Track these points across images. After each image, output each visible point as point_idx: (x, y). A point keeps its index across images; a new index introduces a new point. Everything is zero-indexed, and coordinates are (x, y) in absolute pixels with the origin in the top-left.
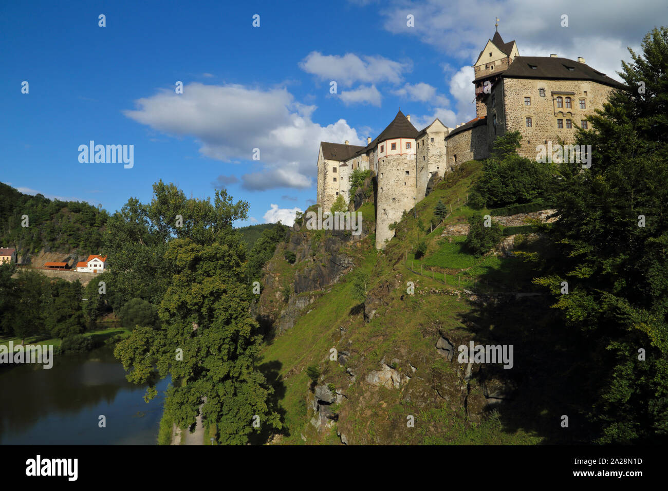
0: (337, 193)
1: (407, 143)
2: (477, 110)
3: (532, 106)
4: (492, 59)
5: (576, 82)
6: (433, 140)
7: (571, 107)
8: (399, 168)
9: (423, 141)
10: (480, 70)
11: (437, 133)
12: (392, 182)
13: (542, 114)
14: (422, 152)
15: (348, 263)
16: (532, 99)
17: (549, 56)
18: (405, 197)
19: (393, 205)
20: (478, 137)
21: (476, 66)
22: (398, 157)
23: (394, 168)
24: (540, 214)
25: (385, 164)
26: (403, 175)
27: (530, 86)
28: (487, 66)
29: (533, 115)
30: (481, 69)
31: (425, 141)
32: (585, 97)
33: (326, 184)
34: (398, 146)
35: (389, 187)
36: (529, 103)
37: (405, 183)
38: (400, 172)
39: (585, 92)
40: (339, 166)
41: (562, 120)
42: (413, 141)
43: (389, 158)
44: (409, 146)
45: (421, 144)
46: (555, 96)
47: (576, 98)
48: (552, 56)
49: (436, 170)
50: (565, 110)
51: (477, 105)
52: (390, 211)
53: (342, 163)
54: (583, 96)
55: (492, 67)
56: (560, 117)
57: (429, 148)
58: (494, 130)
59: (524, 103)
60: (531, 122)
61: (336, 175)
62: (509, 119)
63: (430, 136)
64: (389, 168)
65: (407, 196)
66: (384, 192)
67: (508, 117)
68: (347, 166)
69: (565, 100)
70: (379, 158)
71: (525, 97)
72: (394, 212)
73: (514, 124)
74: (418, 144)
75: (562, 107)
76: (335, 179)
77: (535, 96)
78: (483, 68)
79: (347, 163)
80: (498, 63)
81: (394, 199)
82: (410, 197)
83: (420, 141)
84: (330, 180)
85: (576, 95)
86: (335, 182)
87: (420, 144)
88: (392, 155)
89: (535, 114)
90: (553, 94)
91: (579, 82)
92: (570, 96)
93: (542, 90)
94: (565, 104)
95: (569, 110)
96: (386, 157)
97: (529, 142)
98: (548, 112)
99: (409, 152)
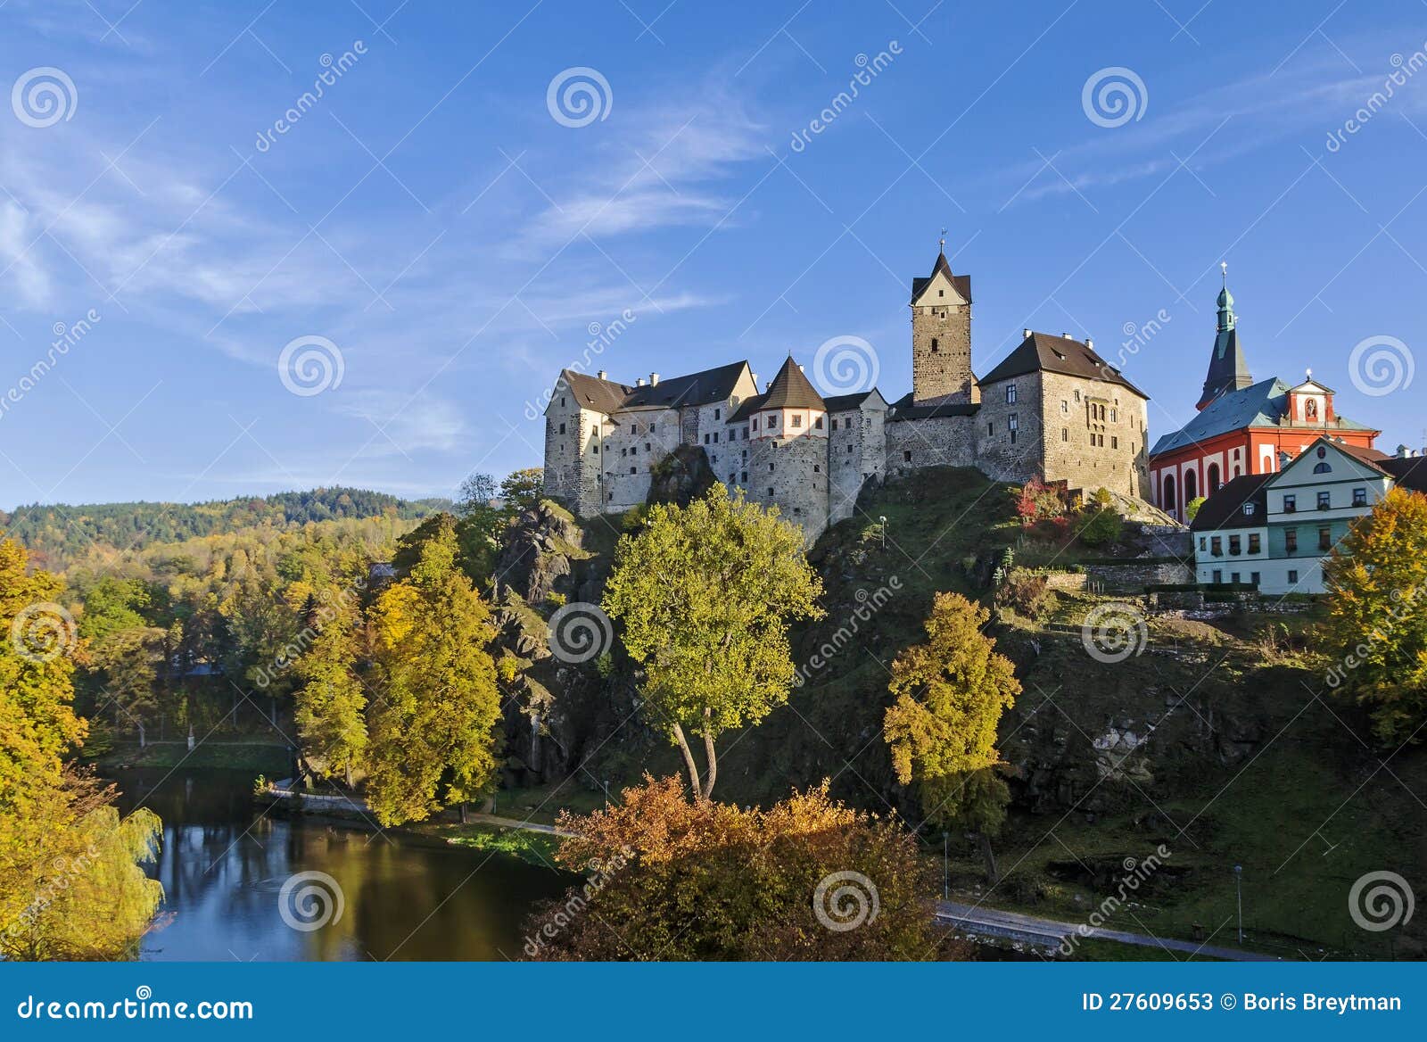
0: (599, 478)
1: (816, 418)
3: (1068, 413)
5: (1108, 385)
6: (869, 421)
7: (1103, 419)
8: (804, 459)
9: (848, 422)
10: (922, 313)
11: (876, 411)
12: (793, 481)
13: (1076, 425)
14: (844, 438)
16: (1069, 404)
17: (1062, 335)
18: (814, 508)
22: (804, 440)
26: (810, 472)
27: (1066, 385)
29: (1069, 427)
30: (925, 313)
31: (853, 422)
32: (1117, 406)
33: (580, 459)
34: (803, 422)
35: (787, 488)
36: (1065, 410)
37: (814, 485)
38: (806, 466)
39: (1116, 400)
40: (603, 424)
41: (1094, 435)
42: (823, 416)
43: (789, 440)
44: (819, 422)
45: (841, 423)
46: (1091, 403)
47: (1109, 407)
48: (1066, 337)
49: (871, 471)
50: (1099, 422)
53: (607, 418)
54: (1114, 405)
56: (1094, 431)
57: (864, 435)
58: (1009, 435)
59: (1061, 409)
60: (1066, 435)
61: (597, 441)
62: (1047, 429)
63: (866, 415)
64: (786, 456)
65: (817, 506)
69: (1099, 409)
71: (1062, 401)
73: (1052, 436)
74: (835, 422)
75: (1094, 417)
77: (1071, 401)
78: (927, 311)
80: (953, 310)
81: (797, 510)
82: (821, 509)
83: (840, 418)
85: (1108, 403)
87: (839, 423)
88: (792, 436)
90: (1087, 398)
91: (1112, 385)
92: (1102, 404)
93: (1077, 392)
94: (1098, 414)
95: (1102, 422)
96: (783, 437)
97: (1064, 462)
98: (1083, 423)
99: (819, 433)
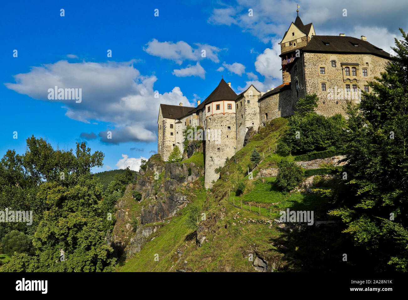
0: (174, 145)
1: (228, 104)
2: (283, 78)
3: (326, 74)
4: (294, 38)
5: (360, 55)
6: (249, 102)
7: (356, 75)
8: (222, 124)
9: (241, 102)
11: (252, 96)
13: (333, 80)
14: (240, 111)
15: (183, 200)
16: (326, 69)
17: (339, 35)
18: (228, 147)
19: (218, 154)
20: (284, 99)
21: (282, 43)
22: (222, 115)
23: (219, 124)
24: (333, 159)
25: (211, 121)
26: (225, 130)
27: (324, 58)
28: (290, 43)
29: (327, 82)
30: (286, 46)
31: (243, 103)
32: (367, 67)
33: (165, 138)
34: (221, 107)
36: (324, 72)
37: (227, 136)
38: (223, 127)
39: (367, 63)
40: (175, 123)
41: (349, 85)
42: (233, 103)
43: (215, 116)
44: (230, 107)
45: (239, 105)
46: (344, 67)
47: (360, 68)
48: (341, 35)
49: (251, 125)
50: (352, 77)
51: (283, 74)
52: (216, 158)
53: (177, 121)
54: (365, 66)
55: (295, 44)
56: (348, 83)
57: (246, 109)
58: (296, 94)
59: (319, 72)
60: (325, 87)
61: (172, 130)
62: (308, 85)
63: (247, 99)
64: (214, 124)
65: (229, 146)
66: (210, 143)
67: (308, 83)
68: (181, 123)
69: (351, 69)
70: (206, 116)
71: (320, 68)
72: (219, 159)
73: (312, 89)
74: (237, 105)
75: (350, 75)
76: (172, 134)
77: (328, 67)
78: (287, 45)
79: (181, 121)
80: (299, 41)
81: (219, 149)
82: (231, 147)
83: (239, 103)
84: (168, 134)
85: (360, 66)
86: (172, 136)
88: (216, 114)
89: (328, 80)
90: (342, 64)
91: (362, 55)
92: (355, 66)
93: (334, 62)
94: (351, 73)
95: (355, 77)
96: (212, 115)
97: (324, 103)
98: (339, 79)
99: (230, 111)
